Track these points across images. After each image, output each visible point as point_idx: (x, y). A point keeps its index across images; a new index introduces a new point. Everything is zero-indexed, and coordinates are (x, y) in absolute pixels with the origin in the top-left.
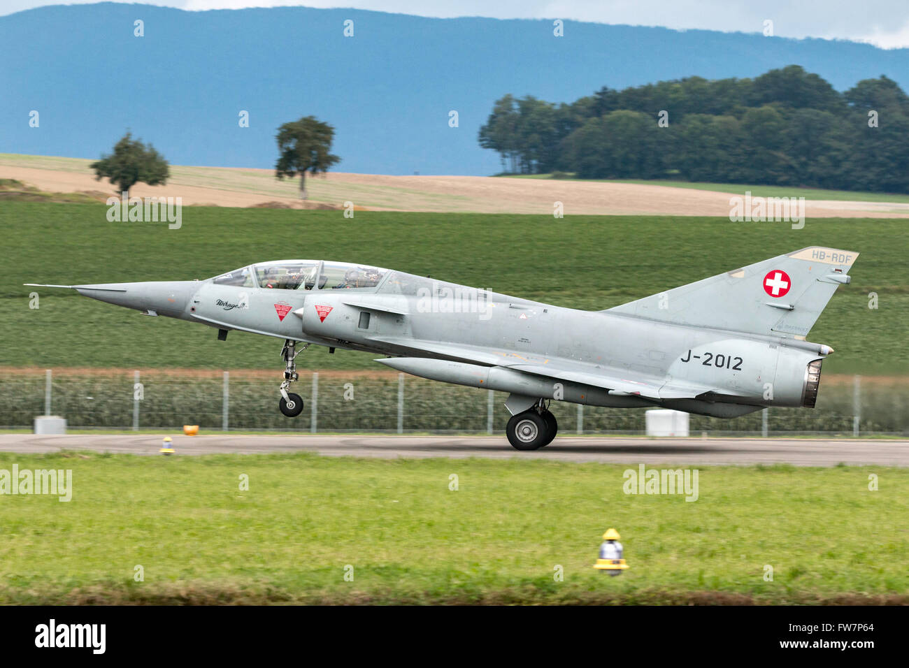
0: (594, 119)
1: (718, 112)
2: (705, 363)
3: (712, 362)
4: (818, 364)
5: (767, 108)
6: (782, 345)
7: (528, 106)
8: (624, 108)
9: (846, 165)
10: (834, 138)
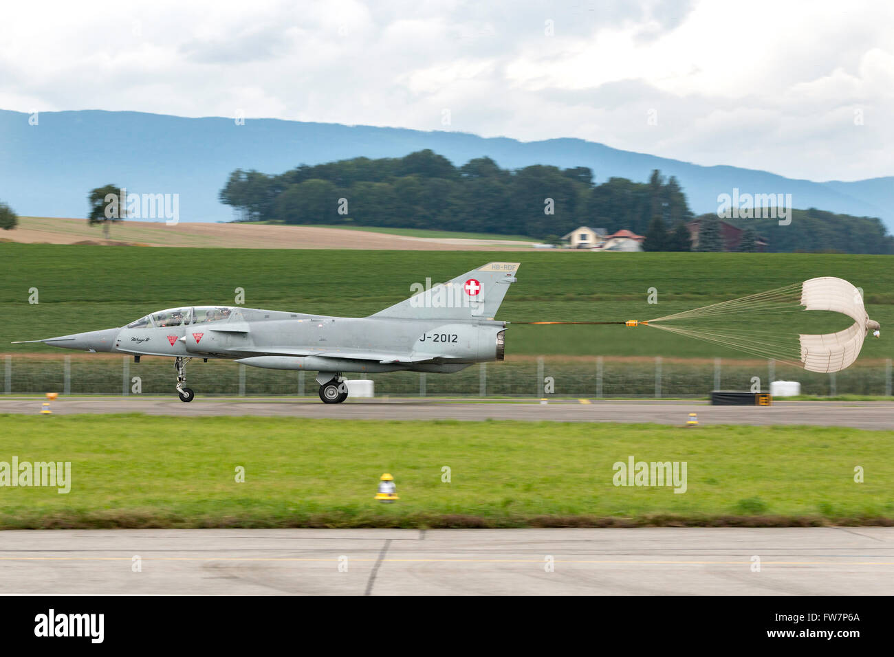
0: (296, 185)
1: (377, 180)
2: (435, 341)
3: (439, 339)
4: (502, 333)
5: (410, 178)
6: (480, 324)
7: (253, 176)
8: (315, 178)
9: (462, 216)
10: (454, 197)
